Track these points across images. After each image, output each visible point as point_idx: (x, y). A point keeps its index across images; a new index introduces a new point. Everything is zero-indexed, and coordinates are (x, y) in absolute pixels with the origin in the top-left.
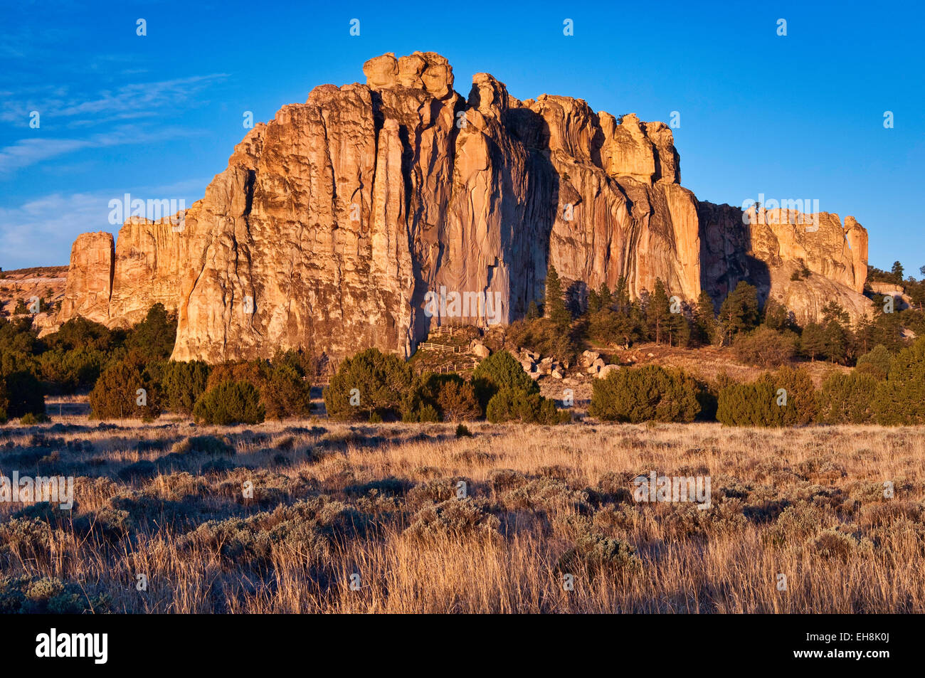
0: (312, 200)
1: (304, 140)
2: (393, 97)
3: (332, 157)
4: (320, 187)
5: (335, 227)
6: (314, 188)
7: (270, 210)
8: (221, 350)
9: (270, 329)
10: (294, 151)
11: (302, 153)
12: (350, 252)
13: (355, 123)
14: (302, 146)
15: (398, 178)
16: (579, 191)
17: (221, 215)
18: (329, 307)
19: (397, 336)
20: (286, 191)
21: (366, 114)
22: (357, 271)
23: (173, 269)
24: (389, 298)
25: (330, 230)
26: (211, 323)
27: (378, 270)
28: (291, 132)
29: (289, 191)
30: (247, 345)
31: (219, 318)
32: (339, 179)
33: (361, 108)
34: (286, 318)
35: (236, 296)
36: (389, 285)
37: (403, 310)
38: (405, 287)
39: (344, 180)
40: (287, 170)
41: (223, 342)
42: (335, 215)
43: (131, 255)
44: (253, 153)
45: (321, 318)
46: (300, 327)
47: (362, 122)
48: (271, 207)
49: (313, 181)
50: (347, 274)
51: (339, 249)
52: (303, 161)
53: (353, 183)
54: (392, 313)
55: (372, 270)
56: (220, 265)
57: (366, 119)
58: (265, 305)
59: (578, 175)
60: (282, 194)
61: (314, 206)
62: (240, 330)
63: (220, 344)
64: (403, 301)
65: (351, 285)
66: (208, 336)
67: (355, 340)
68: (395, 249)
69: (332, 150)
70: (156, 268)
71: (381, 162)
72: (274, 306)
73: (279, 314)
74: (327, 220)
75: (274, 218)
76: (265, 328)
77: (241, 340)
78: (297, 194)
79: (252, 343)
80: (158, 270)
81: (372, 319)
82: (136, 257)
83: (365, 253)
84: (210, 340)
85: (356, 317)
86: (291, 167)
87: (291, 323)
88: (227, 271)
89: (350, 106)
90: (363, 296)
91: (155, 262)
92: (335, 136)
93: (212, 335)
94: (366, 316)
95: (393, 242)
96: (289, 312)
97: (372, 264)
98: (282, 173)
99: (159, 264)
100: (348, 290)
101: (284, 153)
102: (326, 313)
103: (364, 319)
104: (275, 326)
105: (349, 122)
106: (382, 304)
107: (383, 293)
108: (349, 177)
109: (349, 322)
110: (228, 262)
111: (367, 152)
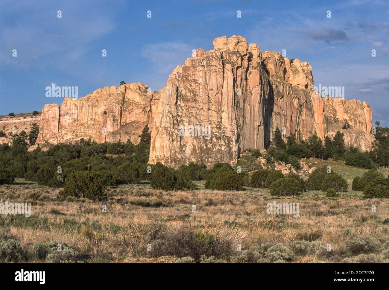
0: (200, 98)
1: (197, 73)
2: (227, 54)
3: (207, 80)
4: (203, 93)
5: (209, 109)
6: (201, 93)
7: (185, 102)
8: (169, 160)
9: (186, 152)
10: (193, 77)
11: (196, 78)
12: (214, 120)
13: (216, 66)
14: (196, 76)
15: (232, 89)
16: (282, 93)
17: (168, 104)
18: (207, 143)
19: (232, 155)
20: (191, 94)
21: (220, 62)
22: (217, 128)
23: (86, 121)
24: (229, 139)
25: (207, 110)
26: (165, 149)
27: (225, 128)
28: (192, 69)
29: (192, 94)
30: (178, 158)
31: (167, 147)
32: (210, 89)
33: (218, 60)
34: (192, 147)
35: (174, 138)
36: (229, 134)
37: (234, 144)
38: (234, 134)
39: (212, 90)
40: (191, 86)
41: (169, 157)
42: (209, 104)
43: (67, 114)
44: (178, 78)
45: (205, 148)
46: (198, 151)
47: (218, 66)
48: (185, 100)
49: (201, 90)
50: (213, 129)
51: (210, 118)
52: (197, 82)
53: (215, 92)
54: (230, 145)
55: (222, 128)
56: (168, 125)
57: (220, 64)
58: (184, 142)
59: (282, 86)
60: (190, 96)
61: (201, 100)
62: (176, 152)
63: (168, 158)
64: (234, 140)
65: (215, 133)
66: (164, 154)
67: (218, 157)
68: (231, 118)
69: (207, 77)
70: (78, 120)
71: (225, 82)
72: (187, 142)
73: (190, 146)
74: (206, 107)
75: (187, 105)
76: (184, 151)
77: (176, 156)
78: (195, 95)
79: (180, 158)
80: (79, 121)
81: (223, 148)
82: (69, 115)
83: (220, 120)
84: (165, 156)
85: (218, 147)
86: (192, 84)
87: (194, 149)
88: (170, 128)
89: (214, 59)
90: (220, 138)
91: (78, 118)
92: (209, 71)
93: (165, 154)
94: (221, 147)
95: (230, 116)
96: (193, 145)
97: (222, 125)
98: (189, 86)
99: (79, 118)
100: (214, 136)
101: (190, 78)
102: (207, 145)
103: (220, 148)
104: (188, 150)
105: (213, 66)
106: (227, 142)
107: (227, 137)
108: (214, 88)
109: (215, 149)
110: (171, 124)
111: (220, 78)
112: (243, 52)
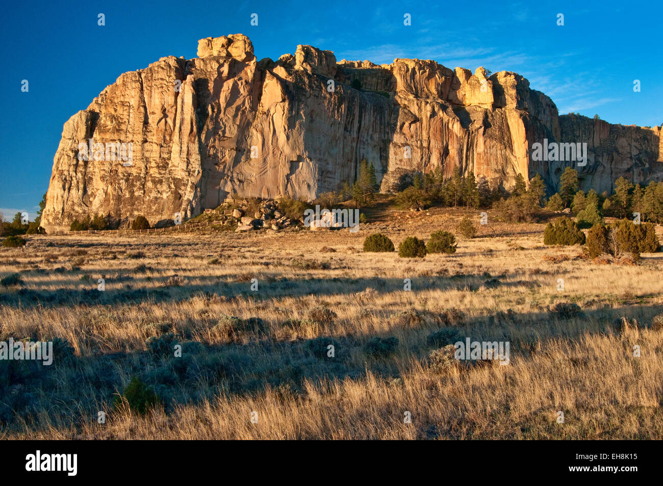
0: (129, 126)
1: (128, 92)
3: (146, 100)
4: (135, 119)
5: (145, 141)
6: (131, 120)
7: (101, 134)
8: (60, 216)
9: (94, 203)
10: (122, 99)
11: (126, 100)
12: (155, 156)
13: (162, 79)
14: (127, 96)
15: (190, 110)
16: (416, 115)
17: (70, 139)
18: (135, 189)
19: (181, 205)
20: (112, 122)
21: (170, 73)
22: (158, 167)
24: (178, 182)
25: (140, 143)
26: (55, 201)
27: (174, 166)
28: (121, 88)
29: (114, 122)
30: (77, 212)
31: (60, 198)
32: (150, 113)
33: (167, 70)
34: (104, 196)
35: (73, 185)
36: (180, 174)
37: (189, 189)
38: (192, 175)
39: (153, 113)
40: (116, 110)
41: (61, 211)
42: (145, 134)
44: (100, 102)
45: (128, 196)
46: (112, 202)
47: (167, 78)
48: (102, 132)
49: (131, 115)
50: (151, 169)
51: (147, 154)
52: (126, 104)
53: (159, 114)
54: (180, 191)
55: (169, 166)
56: (65, 167)
57: (169, 77)
58: (93, 189)
59: (415, 105)
60: (110, 125)
61: (130, 130)
62: (73, 204)
63: (59, 213)
64: (190, 184)
65: (153, 175)
66: (54, 208)
67: (151, 208)
68: (186, 153)
69: (146, 96)
71: (179, 101)
72: (97, 190)
73: (100, 194)
74: (140, 138)
75: (103, 139)
76: (91, 202)
77: (74, 210)
78: (119, 124)
79: (81, 211)
81: (165, 196)
83: (166, 156)
84: (54, 210)
85: (153, 195)
86: (118, 109)
87: (107, 200)
88: (69, 171)
89: (160, 69)
90: (161, 182)
92: (148, 88)
93: (56, 208)
94: (161, 194)
95: (185, 148)
96: (106, 193)
97: (170, 163)
98: (113, 112)
100: (150, 179)
101: (116, 101)
102: (132, 193)
103: (159, 195)
104: (96, 202)
105: (158, 79)
106: (172, 186)
107: (174, 179)
108: (156, 111)
109: (148, 197)
110: (70, 166)
111: (169, 95)
112: (240, 56)
